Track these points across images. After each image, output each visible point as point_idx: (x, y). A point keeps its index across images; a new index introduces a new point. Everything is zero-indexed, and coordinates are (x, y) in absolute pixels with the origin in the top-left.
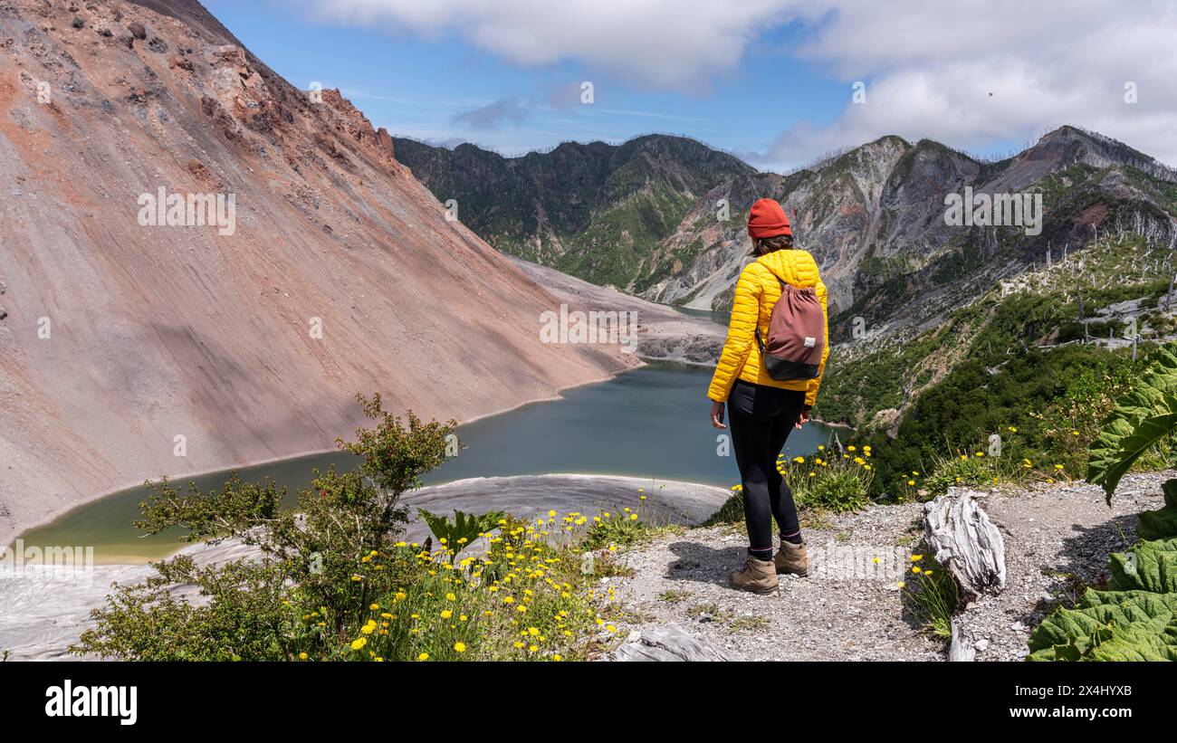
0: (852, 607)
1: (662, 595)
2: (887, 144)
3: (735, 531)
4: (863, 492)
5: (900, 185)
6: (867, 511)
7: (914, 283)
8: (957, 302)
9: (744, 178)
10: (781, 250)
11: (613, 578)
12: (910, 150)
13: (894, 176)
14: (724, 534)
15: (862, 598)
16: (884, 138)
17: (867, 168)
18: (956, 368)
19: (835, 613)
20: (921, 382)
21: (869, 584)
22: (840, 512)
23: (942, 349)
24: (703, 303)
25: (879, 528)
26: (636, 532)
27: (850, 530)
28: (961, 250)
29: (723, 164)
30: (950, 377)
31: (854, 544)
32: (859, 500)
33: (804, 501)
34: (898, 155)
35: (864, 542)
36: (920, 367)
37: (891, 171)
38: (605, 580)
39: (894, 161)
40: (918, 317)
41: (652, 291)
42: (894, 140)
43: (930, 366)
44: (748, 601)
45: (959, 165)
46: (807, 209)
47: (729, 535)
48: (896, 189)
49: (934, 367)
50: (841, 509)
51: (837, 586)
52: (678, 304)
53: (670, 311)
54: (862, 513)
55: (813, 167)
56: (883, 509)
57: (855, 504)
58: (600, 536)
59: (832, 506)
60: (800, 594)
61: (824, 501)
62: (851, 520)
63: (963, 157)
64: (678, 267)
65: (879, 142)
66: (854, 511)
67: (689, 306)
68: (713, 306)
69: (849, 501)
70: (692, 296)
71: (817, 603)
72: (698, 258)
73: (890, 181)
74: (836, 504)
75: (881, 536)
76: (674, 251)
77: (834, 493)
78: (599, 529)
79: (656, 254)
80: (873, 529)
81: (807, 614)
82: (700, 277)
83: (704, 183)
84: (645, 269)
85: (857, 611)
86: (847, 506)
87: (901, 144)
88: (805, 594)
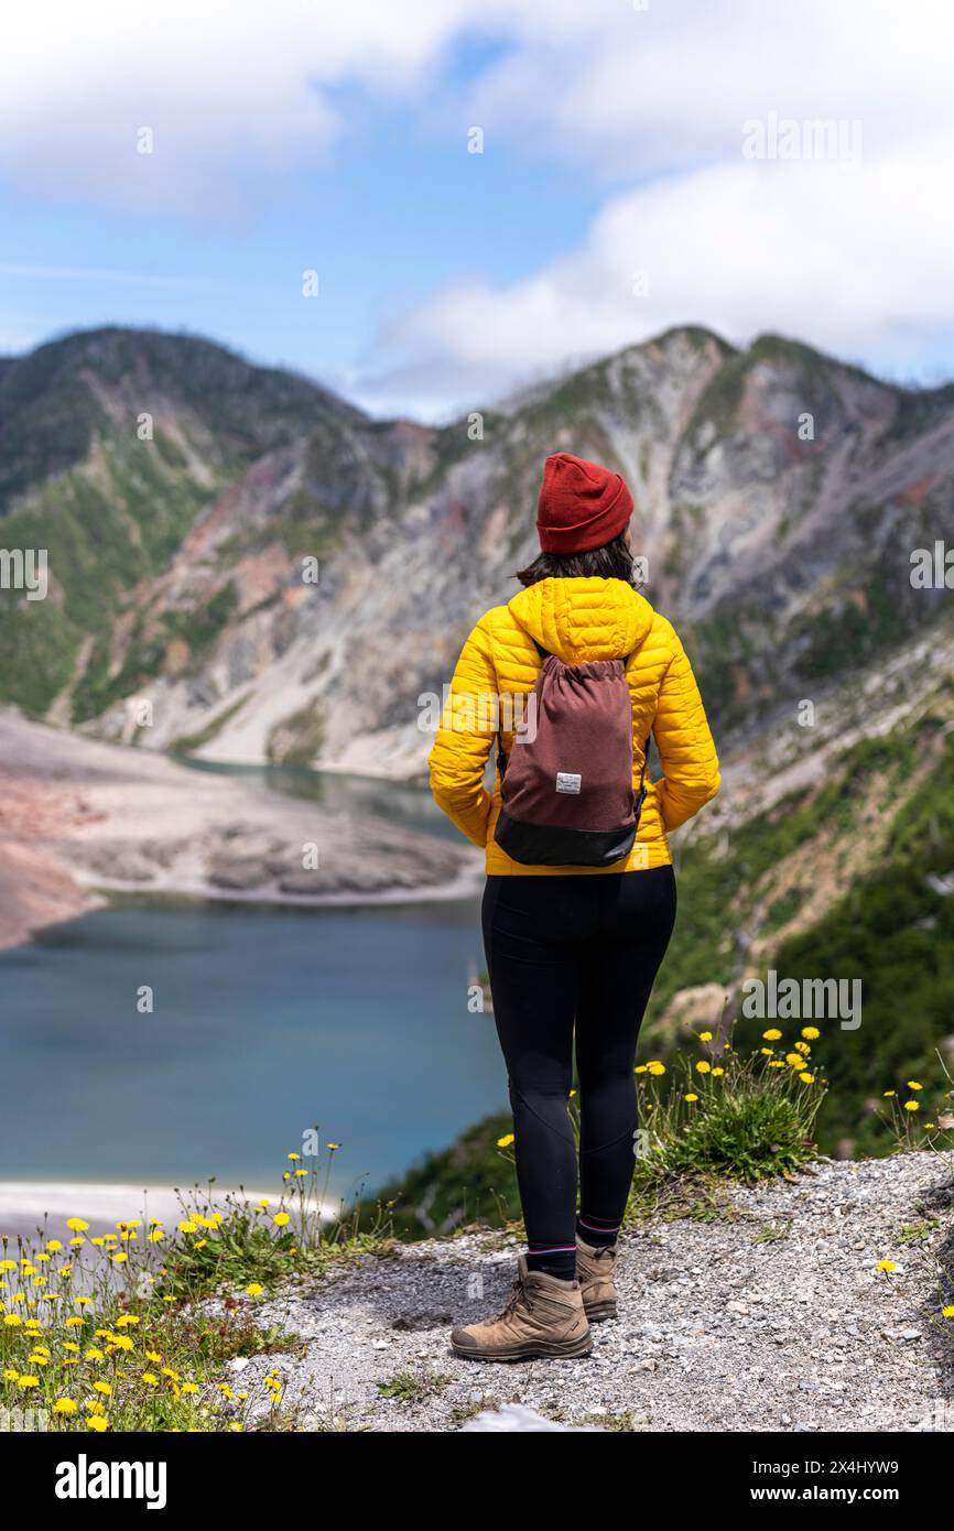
0: (826, 1379)
1: (383, 1386)
2: (678, 346)
3: (513, 1240)
4: (802, 1132)
5: (712, 444)
6: (814, 1175)
7: (754, 680)
8: (854, 723)
9: (335, 433)
10: (549, 580)
11: (256, 1359)
12: (735, 362)
13: (696, 423)
14: (487, 1248)
15: (843, 1358)
16: (672, 333)
17: (635, 405)
18: (857, 881)
19: (790, 1393)
20: (779, 916)
21: (852, 1329)
22: (754, 1180)
23: (824, 838)
24: (243, 743)
25: (848, 1209)
26: (280, 1259)
27: (786, 1218)
28: (859, 599)
29: (284, 397)
30: (846, 904)
31: (799, 1249)
32: (796, 1151)
33: (671, 1162)
34: (707, 372)
35: (820, 1241)
36: (773, 884)
37: (691, 410)
38: (239, 1363)
39: (696, 388)
40: (763, 763)
41: (112, 719)
42: (696, 335)
43: (799, 877)
44: (585, 1385)
45: (851, 396)
46: (491, 508)
47: (501, 1249)
48: (701, 457)
49: (806, 881)
50: (757, 1173)
51: (781, 1338)
52: (183, 751)
53: (162, 766)
54: (804, 1179)
55: (503, 403)
56: (851, 1170)
57: (787, 1161)
58: (201, 1269)
59: (736, 1169)
60: (700, 1361)
61: (717, 1156)
62: (783, 1198)
63: (858, 375)
64: (178, 655)
65: (661, 342)
66: (788, 1177)
67: (209, 752)
68: (270, 752)
69: (773, 1154)
70: (216, 727)
71: (745, 1377)
72: (228, 636)
73: (689, 436)
74: (745, 1163)
75: (856, 1227)
76: (169, 618)
77: (739, 1139)
78: (197, 1255)
79: (123, 625)
80: (837, 1212)
81: (730, 1401)
82: (237, 678)
83: (237, 446)
84: (98, 663)
85: (839, 1386)
86: (770, 1167)
87: (711, 348)
88: (712, 1362)
